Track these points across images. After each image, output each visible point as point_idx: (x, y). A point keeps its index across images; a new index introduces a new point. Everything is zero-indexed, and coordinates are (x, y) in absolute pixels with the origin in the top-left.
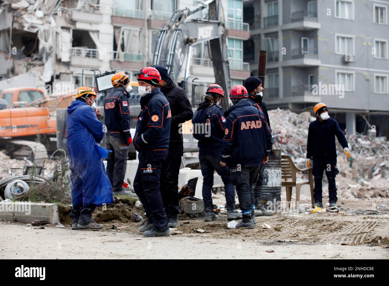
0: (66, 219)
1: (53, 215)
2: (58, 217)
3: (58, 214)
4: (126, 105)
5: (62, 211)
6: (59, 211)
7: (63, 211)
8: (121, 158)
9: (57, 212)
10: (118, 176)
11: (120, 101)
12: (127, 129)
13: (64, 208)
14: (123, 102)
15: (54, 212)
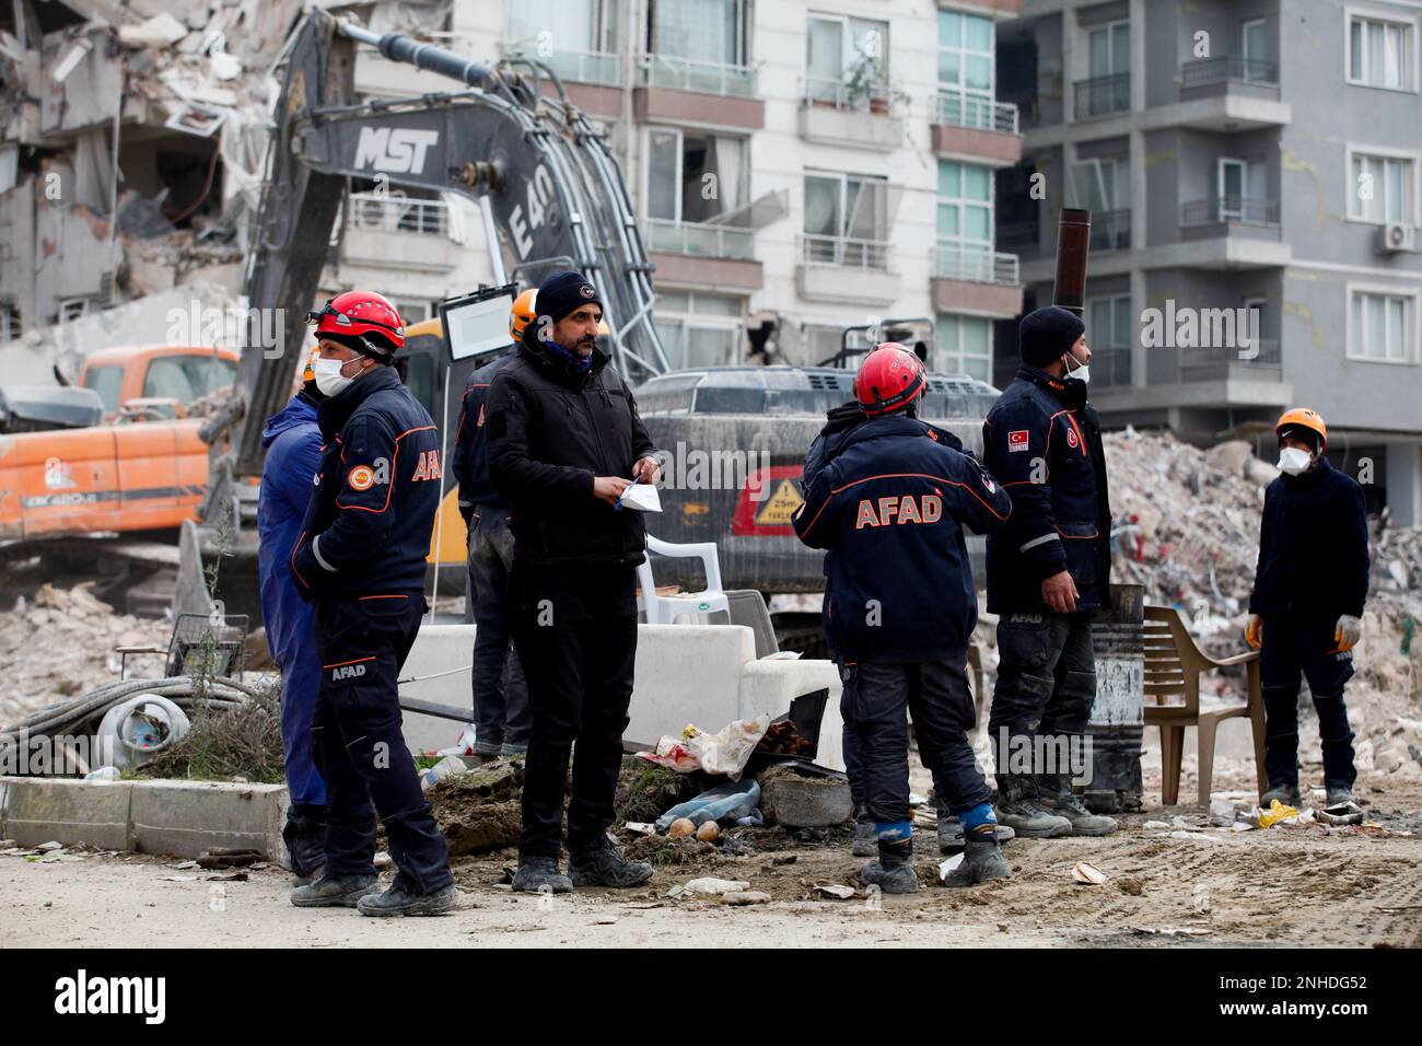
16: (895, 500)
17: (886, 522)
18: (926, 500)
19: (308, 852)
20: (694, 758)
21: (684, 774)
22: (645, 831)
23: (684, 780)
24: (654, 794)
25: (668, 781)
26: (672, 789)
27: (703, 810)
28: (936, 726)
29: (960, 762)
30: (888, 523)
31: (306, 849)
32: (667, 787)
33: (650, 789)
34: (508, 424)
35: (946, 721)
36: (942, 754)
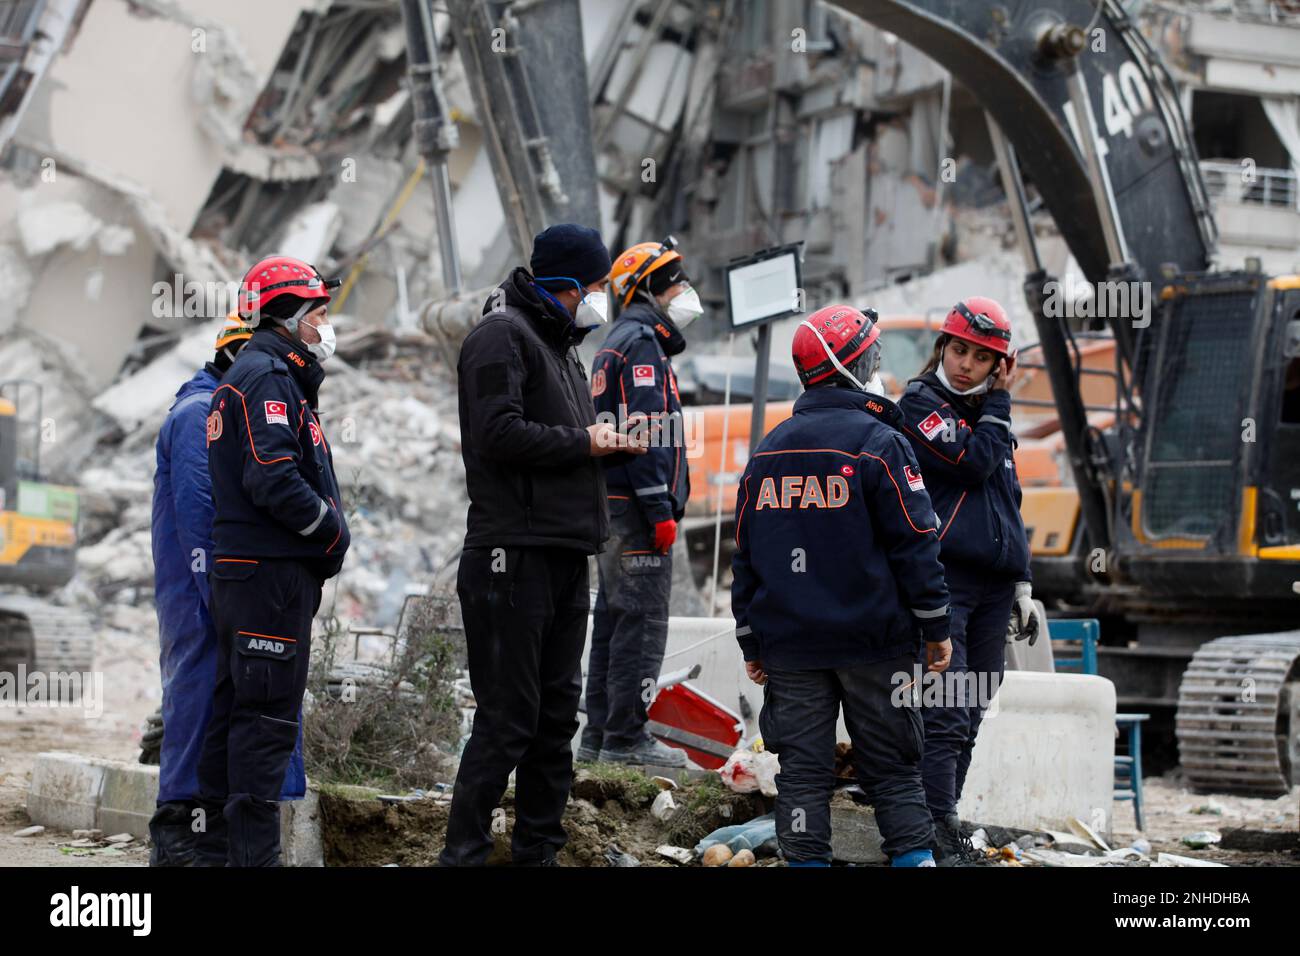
0: (356, 850)
1: (292, 832)
2: (315, 841)
3: (318, 828)
4: (650, 382)
5: (339, 817)
6: (323, 818)
7: (344, 816)
8: (633, 605)
9: (313, 818)
10: (620, 683)
11: (623, 365)
12: (648, 485)
13: (345, 805)
14: (637, 369)
15: (297, 820)
16: (798, 480)
17: (787, 504)
18: (833, 481)
19: (178, 845)
20: (754, 777)
21: (743, 794)
22: (677, 857)
23: (741, 802)
24: (706, 815)
25: (722, 802)
26: (726, 811)
27: (740, 836)
28: (869, 754)
29: (894, 798)
30: (789, 506)
31: (175, 842)
32: (721, 808)
33: (702, 809)
34: (509, 380)
35: (881, 747)
36: (877, 787)
